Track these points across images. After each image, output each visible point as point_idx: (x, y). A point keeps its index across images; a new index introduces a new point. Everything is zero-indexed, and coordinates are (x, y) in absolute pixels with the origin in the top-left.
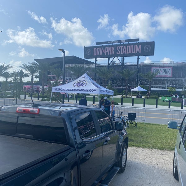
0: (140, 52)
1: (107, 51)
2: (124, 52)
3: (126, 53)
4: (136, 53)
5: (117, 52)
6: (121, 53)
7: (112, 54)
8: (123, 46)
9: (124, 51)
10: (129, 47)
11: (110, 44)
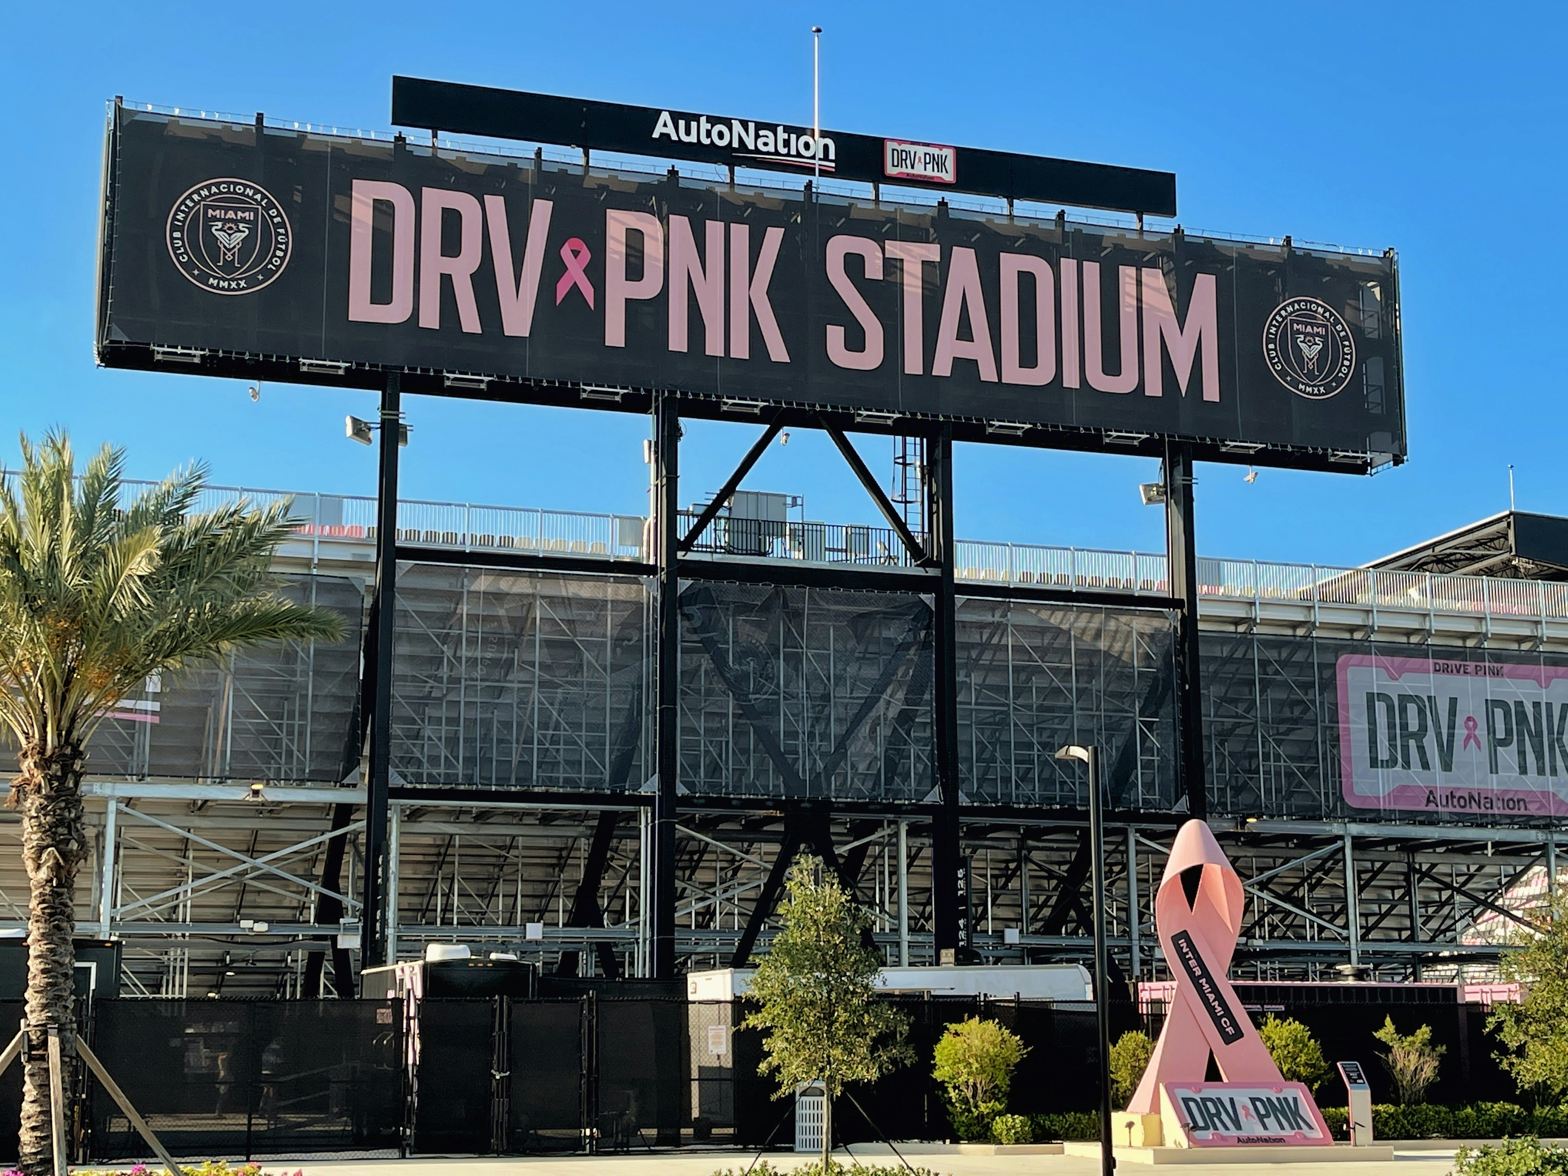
0: (1211, 392)
1: (634, 271)
2: (965, 350)
3: (988, 374)
4: (1154, 388)
5: (835, 335)
6: (913, 364)
7: (741, 350)
8: (933, 252)
9: (965, 332)
10: (1027, 281)
11: (688, 169)
